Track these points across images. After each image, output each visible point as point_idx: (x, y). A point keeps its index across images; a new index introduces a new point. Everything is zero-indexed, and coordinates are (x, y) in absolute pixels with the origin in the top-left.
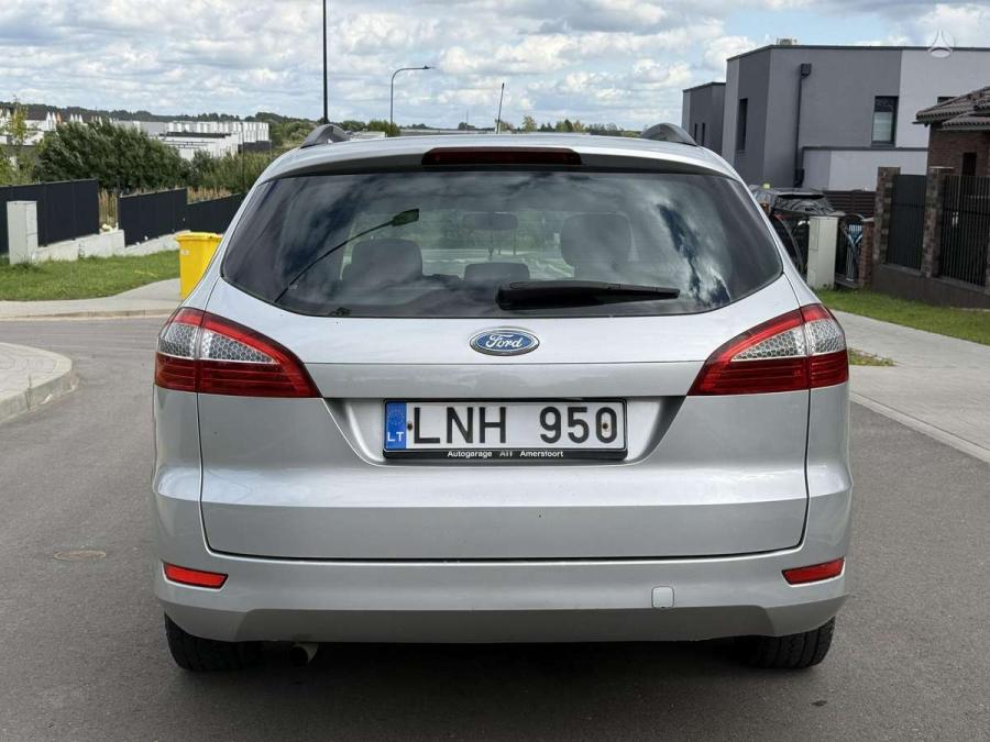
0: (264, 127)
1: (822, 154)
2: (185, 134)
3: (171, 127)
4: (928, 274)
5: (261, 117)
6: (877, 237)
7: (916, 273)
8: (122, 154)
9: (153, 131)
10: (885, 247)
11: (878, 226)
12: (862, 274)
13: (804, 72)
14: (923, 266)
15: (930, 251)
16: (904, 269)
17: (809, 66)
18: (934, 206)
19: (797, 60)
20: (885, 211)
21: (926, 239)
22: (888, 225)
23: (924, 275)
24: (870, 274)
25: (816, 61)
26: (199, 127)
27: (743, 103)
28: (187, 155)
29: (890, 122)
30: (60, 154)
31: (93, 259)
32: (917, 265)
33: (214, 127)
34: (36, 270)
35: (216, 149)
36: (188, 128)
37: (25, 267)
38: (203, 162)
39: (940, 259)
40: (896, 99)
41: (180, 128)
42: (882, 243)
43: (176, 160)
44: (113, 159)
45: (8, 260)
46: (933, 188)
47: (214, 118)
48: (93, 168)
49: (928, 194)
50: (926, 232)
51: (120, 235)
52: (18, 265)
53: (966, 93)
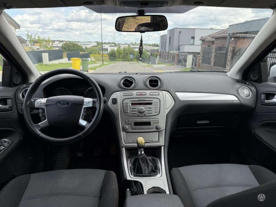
0: (96, 43)
1: (183, 46)
2: (84, 44)
3: (82, 43)
4: (212, 66)
5: (96, 42)
6: (201, 59)
7: (210, 65)
8: (74, 47)
9: (79, 44)
10: (202, 61)
11: (201, 56)
12: (197, 65)
13: (180, 32)
14: (211, 64)
15: (213, 61)
16: (206, 65)
17: (181, 31)
18: (214, 53)
19: (179, 30)
20: (202, 54)
21: (212, 59)
22: (203, 56)
23: (211, 66)
24: (199, 66)
25: (182, 31)
26: (86, 43)
27: (170, 38)
28: (84, 47)
29: (193, 41)
30: (65, 47)
31: (62, 63)
32: (210, 64)
33: (88, 43)
34: (48, 65)
35: (88, 46)
36: (84, 43)
37: (46, 65)
38: (86, 48)
39: (215, 63)
40: (194, 37)
41: (83, 43)
42: (202, 60)
43: (82, 48)
44: (72, 48)
45: (43, 64)
46: (214, 49)
47: (89, 42)
48: (69, 49)
49: (212, 50)
50: (212, 58)
51: (67, 59)
52: (45, 65)
53: (208, 35)
